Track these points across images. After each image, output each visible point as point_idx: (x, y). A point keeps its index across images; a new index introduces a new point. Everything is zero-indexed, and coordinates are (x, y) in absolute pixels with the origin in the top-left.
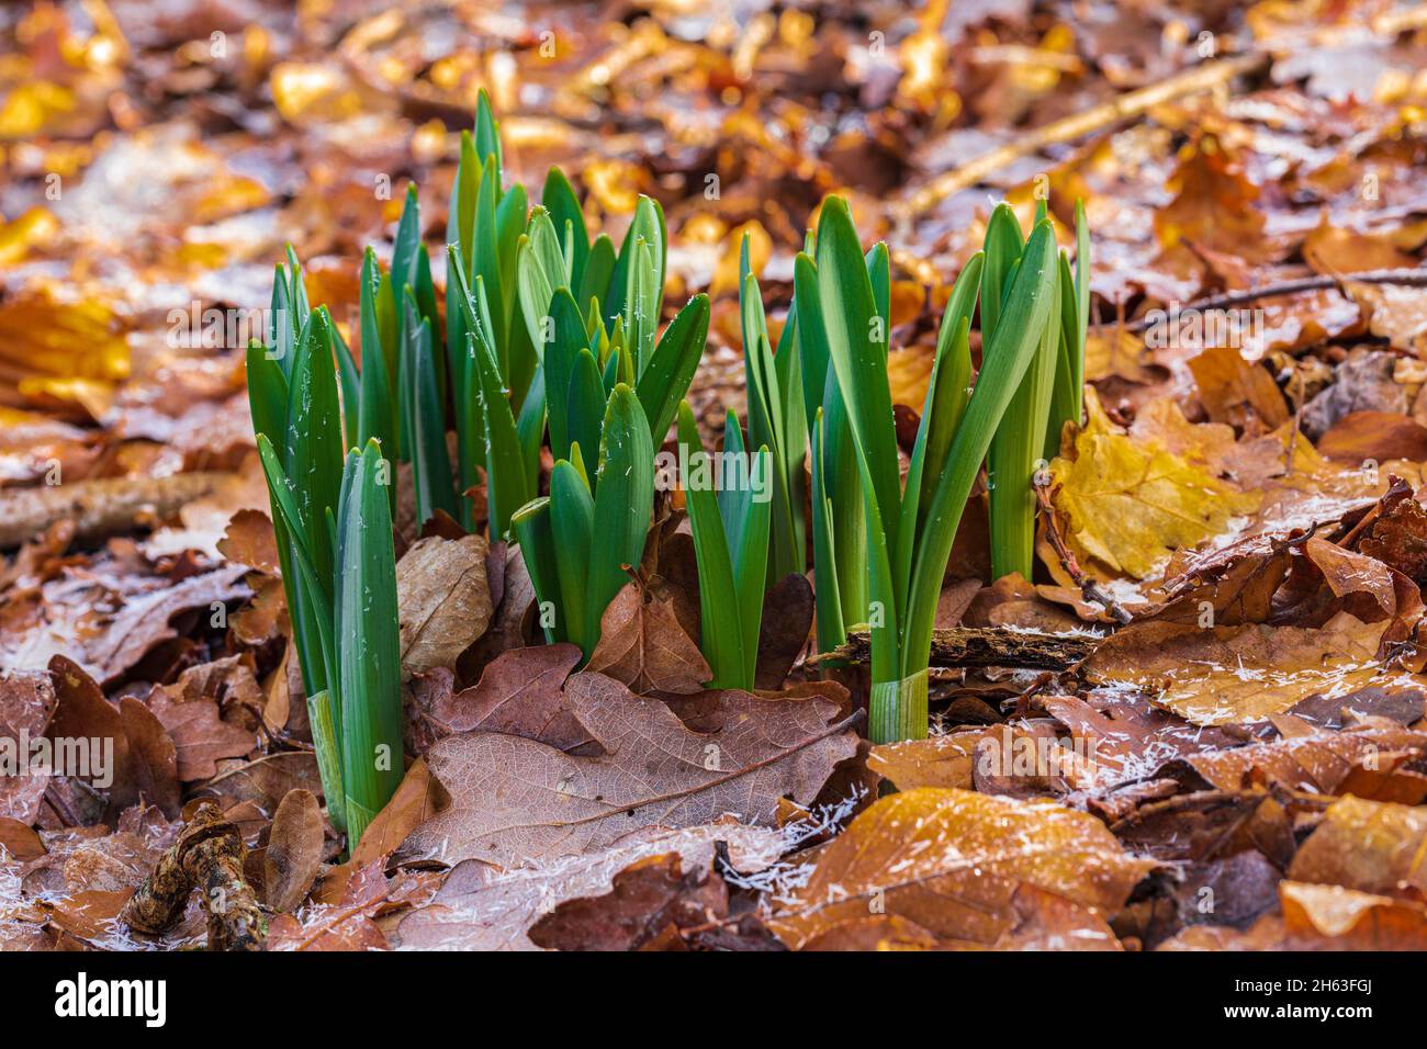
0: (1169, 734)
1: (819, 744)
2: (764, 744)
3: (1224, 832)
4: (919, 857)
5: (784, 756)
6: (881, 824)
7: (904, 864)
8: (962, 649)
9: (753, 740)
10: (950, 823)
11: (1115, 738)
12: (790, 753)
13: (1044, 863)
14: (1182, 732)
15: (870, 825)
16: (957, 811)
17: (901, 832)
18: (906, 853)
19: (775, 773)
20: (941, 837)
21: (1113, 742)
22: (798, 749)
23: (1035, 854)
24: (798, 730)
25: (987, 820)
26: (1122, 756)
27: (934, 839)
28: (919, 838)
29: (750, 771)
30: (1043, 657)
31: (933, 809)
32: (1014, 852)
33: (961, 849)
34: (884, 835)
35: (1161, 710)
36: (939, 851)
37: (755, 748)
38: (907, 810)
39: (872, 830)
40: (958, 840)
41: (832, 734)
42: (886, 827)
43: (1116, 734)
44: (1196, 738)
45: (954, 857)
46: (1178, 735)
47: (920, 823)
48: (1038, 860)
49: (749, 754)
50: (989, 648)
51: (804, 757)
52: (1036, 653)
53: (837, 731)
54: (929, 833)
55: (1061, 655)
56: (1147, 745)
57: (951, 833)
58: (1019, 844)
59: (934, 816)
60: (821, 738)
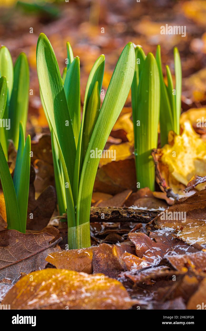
0: (177, 248)
1: (45, 252)
2: (25, 251)
3: (169, 289)
4: (41, 298)
5: (32, 256)
6: (28, 284)
7: (35, 301)
8: (109, 215)
9: (21, 249)
10: (56, 284)
11: (154, 249)
12: (34, 255)
13: (89, 301)
14: (182, 247)
15: (24, 284)
16: (60, 279)
17: (36, 287)
18: (35, 297)
19: (29, 262)
20: (51, 289)
21: (152, 251)
22: (38, 253)
23: (86, 297)
24: (38, 246)
25: (71, 283)
26: (154, 257)
27: (48, 290)
28: (43, 290)
29: (20, 262)
30: (141, 218)
31: (50, 278)
32: (78, 297)
33: (58, 295)
34: (29, 288)
35: (177, 239)
36: (49, 296)
37: (22, 253)
38: (40, 278)
39: (24, 286)
40: (57, 292)
41: (50, 247)
42: (30, 285)
43: (155, 248)
44: (186, 250)
45: (54, 298)
46: (180, 248)
47: (44, 284)
48: (86, 301)
49: (20, 255)
50: (120, 215)
51: (40, 256)
52: (138, 217)
53: (52, 246)
54: (47, 288)
55: (148, 217)
56: (167, 252)
57: (56, 288)
58: (81, 293)
59: (50, 281)
60: (46, 249)
